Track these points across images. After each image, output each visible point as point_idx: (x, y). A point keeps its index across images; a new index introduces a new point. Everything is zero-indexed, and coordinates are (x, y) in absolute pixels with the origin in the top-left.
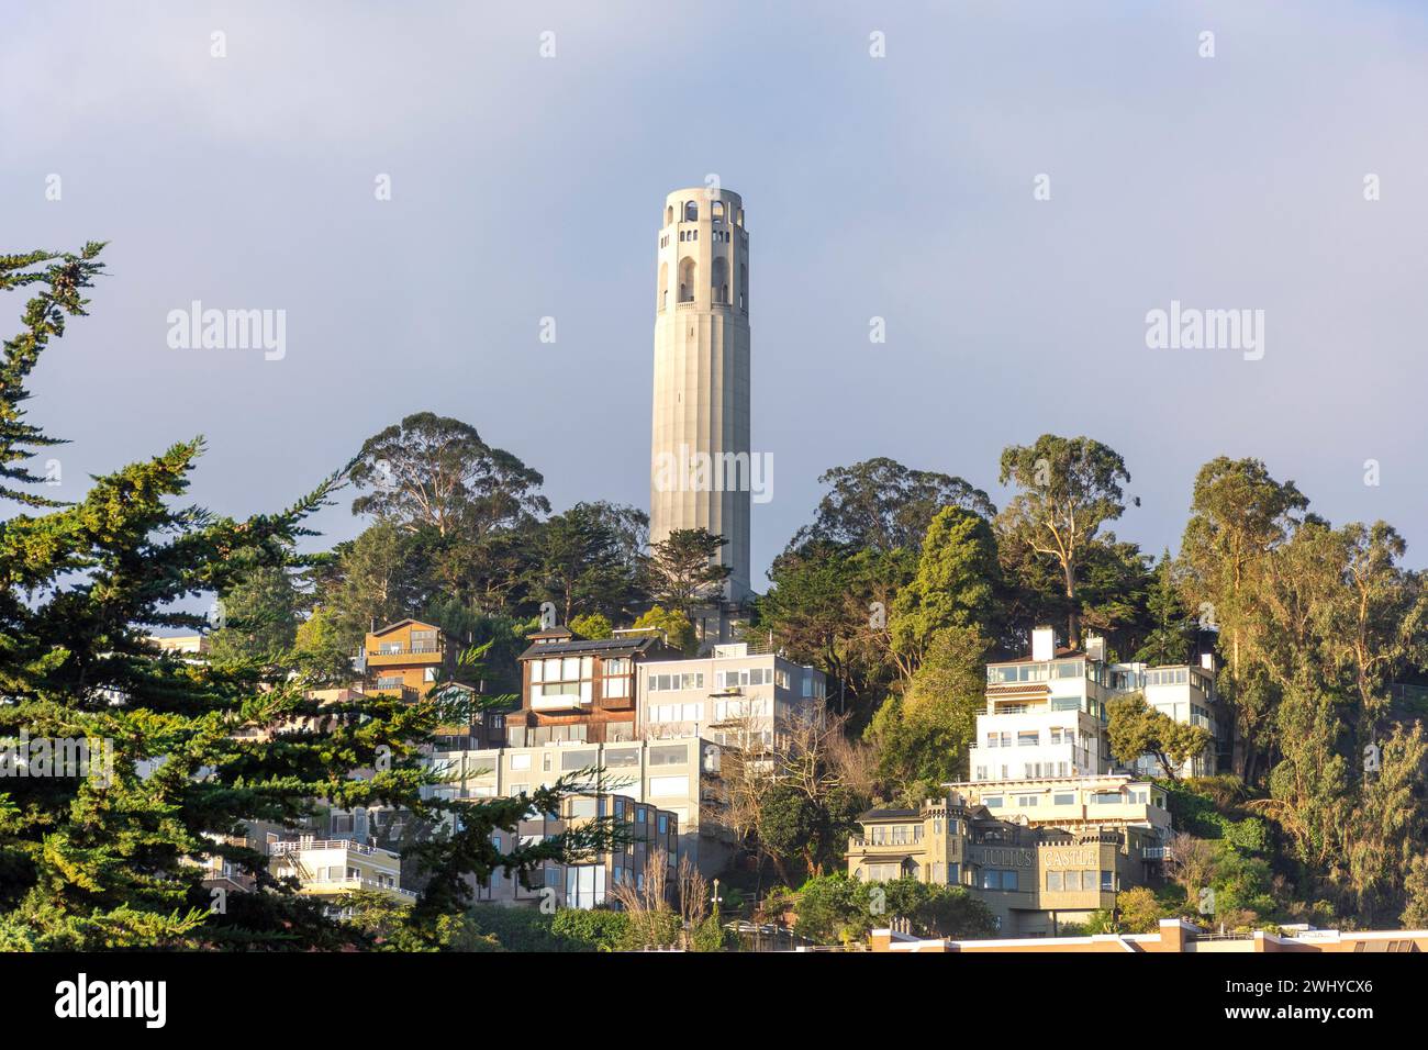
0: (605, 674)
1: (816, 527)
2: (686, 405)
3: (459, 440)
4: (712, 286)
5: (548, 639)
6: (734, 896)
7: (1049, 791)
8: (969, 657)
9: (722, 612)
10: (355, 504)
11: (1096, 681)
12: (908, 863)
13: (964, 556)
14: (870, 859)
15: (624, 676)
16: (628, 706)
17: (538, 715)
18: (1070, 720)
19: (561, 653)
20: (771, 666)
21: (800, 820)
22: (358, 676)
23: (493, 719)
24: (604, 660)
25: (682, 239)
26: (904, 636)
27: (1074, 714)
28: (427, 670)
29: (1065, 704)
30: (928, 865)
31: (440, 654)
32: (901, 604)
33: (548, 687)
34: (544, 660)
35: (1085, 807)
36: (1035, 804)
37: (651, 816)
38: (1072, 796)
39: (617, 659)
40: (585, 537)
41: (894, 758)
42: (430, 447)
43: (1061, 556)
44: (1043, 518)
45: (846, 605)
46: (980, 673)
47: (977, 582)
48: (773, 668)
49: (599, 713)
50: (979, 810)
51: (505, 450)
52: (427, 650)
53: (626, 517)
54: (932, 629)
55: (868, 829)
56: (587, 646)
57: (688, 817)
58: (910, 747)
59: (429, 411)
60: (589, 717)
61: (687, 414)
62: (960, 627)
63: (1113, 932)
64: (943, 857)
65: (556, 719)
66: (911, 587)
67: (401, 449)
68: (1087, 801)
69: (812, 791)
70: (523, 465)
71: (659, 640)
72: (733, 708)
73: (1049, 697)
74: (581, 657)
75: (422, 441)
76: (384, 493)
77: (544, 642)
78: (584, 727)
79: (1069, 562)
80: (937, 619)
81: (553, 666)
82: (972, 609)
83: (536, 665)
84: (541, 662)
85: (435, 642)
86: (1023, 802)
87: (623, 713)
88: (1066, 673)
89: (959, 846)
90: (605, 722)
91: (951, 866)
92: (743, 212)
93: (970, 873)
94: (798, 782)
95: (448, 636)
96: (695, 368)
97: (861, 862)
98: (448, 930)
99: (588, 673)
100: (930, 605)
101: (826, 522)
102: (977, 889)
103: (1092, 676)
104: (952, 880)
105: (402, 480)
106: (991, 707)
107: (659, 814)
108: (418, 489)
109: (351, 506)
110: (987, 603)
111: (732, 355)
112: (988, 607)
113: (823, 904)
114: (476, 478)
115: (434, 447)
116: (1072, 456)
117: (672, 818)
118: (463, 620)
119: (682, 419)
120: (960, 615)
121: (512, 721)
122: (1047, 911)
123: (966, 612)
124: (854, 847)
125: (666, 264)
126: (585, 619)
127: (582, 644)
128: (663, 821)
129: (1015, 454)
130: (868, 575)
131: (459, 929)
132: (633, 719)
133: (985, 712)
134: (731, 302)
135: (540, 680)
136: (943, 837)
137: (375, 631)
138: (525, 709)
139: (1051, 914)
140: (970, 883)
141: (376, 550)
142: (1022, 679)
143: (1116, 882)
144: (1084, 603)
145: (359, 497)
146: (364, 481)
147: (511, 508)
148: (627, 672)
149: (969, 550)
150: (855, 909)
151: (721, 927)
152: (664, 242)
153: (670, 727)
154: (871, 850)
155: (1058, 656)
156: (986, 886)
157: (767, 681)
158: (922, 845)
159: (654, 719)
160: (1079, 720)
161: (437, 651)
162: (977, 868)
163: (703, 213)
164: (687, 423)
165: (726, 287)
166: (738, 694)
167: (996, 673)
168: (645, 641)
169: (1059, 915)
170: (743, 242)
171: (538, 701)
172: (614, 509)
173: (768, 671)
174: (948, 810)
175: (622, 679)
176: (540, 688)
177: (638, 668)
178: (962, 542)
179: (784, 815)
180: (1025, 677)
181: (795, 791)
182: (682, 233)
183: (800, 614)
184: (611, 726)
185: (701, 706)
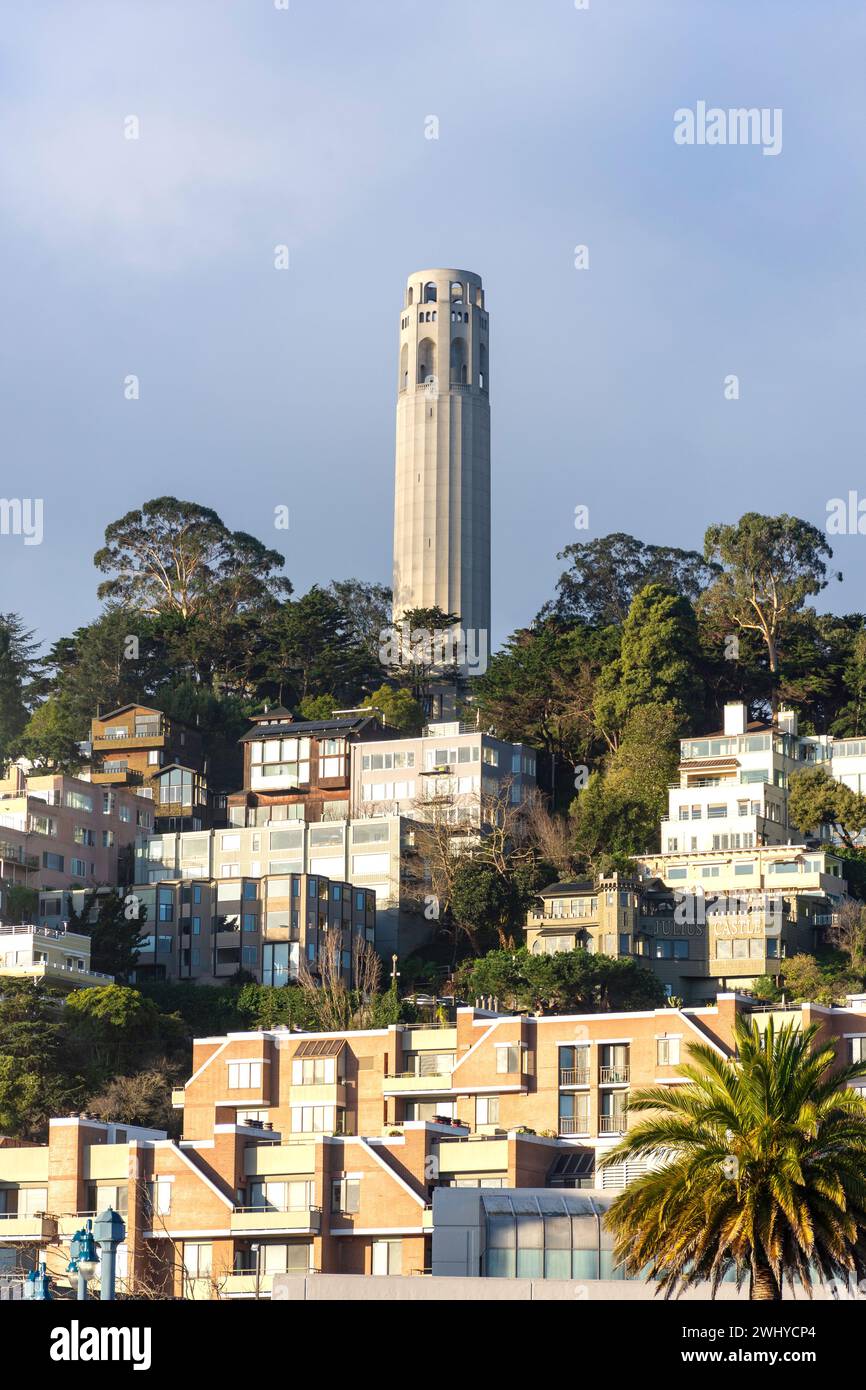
0: (321, 754)
1: (560, 602)
2: (426, 485)
3: (204, 523)
4: (451, 366)
5: (270, 721)
6: (428, 969)
7: (729, 862)
8: (664, 732)
9: (458, 688)
10: (100, 588)
11: (784, 754)
12: (582, 935)
13: (663, 634)
14: (547, 932)
15: (339, 756)
16: (344, 785)
17: (258, 795)
18: (756, 792)
19: (280, 735)
20: (478, 744)
21: (489, 895)
22: (84, 761)
23: (217, 800)
24: (320, 740)
25: (421, 320)
26: (606, 713)
27: (760, 787)
28: (151, 753)
29: (754, 776)
30: (601, 936)
31: (162, 738)
32: (605, 682)
33: (268, 768)
34: (264, 742)
35: (762, 877)
36: (718, 875)
37: (347, 894)
38: (752, 866)
39: (333, 740)
40: (320, 618)
41: (590, 832)
42: (172, 531)
43: (763, 629)
44: (746, 595)
45: (554, 683)
46: (674, 747)
47: (675, 659)
48: (480, 747)
49: (316, 793)
50: (653, 881)
51: (247, 533)
52: (152, 734)
53: (375, 595)
54: (631, 705)
55: (548, 902)
56: (306, 727)
57: (387, 893)
58: (605, 821)
59: (168, 495)
60: (306, 796)
61: (426, 493)
62: (659, 702)
63: (676, 1006)
64: (614, 929)
65: (275, 798)
66: (614, 664)
67: (144, 533)
68: (765, 872)
69: (501, 867)
70: (264, 547)
71: (376, 720)
72: (444, 785)
73: (738, 770)
74: (299, 739)
75: (164, 524)
76: (129, 577)
77: (266, 723)
78: (301, 807)
79: (771, 637)
80: (636, 696)
81: (272, 746)
82: (671, 686)
83: (256, 747)
84: (261, 744)
85: (158, 727)
86: (706, 873)
87: (340, 792)
88: (756, 747)
89: (631, 918)
90: (323, 801)
91: (622, 938)
92: (483, 292)
93: (641, 944)
94: (489, 858)
95: (172, 719)
96: (434, 448)
97: (538, 934)
98: (124, 1010)
99: (305, 754)
100: (630, 682)
101: (569, 597)
102: (649, 958)
103: (780, 749)
104: (622, 951)
105: (146, 563)
106: (684, 780)
107: (355, 891)
108: (160, 573)
109: (96, 591)
110: (686, 679)
111: (470, 436)
112: (687, 683)
113: (494, 976)
114: (220, 560)
115: (176, 530)
116: (771, 534)
117: (370, 895)
118: (195, 702)
119: (422, 499)
120: (659, 691)
121: (233, 802)
122: (717, 978)
123: (664, 689)
124: (532, 920)
125: (406, 345)
126: (315, 699)
127: (300, 725)
128: (360, 897)
129: (717, 532)
130: (577, 652)
131: (135, 1009)
132: (347, 798)
133: (678, 786)
134: (470, 382)
135: (260, 761)
136: (614, 910)
137: (100, 716)
138: (246, 789)
139: (721, 982)
140: (641, 953)
141: (109, 635)
142: (713, 753)
143: (782, 948)
144: (782, 678)
145: (104, 581)
146: (109, 566)
147: (255, 589)
148: (342, 752)
149: (666, 629)
150: (524, 981)
151: (399, 1001)
152: (405, 324)
153: (382, 804)
154: (548, 922)
155: (748, 730)
156: (659, 955)
157: (476, 759)
158: (594, 918)
159: (367, 798)
160: (765, 792)
161: (160, 734)
162: (649, 939)
163: (442, 294)
164: (427, 502)
165: (465, 368)
166: (447, 771)
167: (690, 748)
168: (360, 721)
169: (728, 981)
170: (482, 321)
171: (257, 782)
172: (363, 588)
173: (475, 750)
174: (619, 884)
175: (337, 759)
176: (260, 769)
177: (352, 749)
178: (661, 621)
179: (474, 890)
180: (716, 750)
181: (485, 867)
182: (422, 314)
183: (513, 693)
184: (327, 805)
185: (412, 784)
